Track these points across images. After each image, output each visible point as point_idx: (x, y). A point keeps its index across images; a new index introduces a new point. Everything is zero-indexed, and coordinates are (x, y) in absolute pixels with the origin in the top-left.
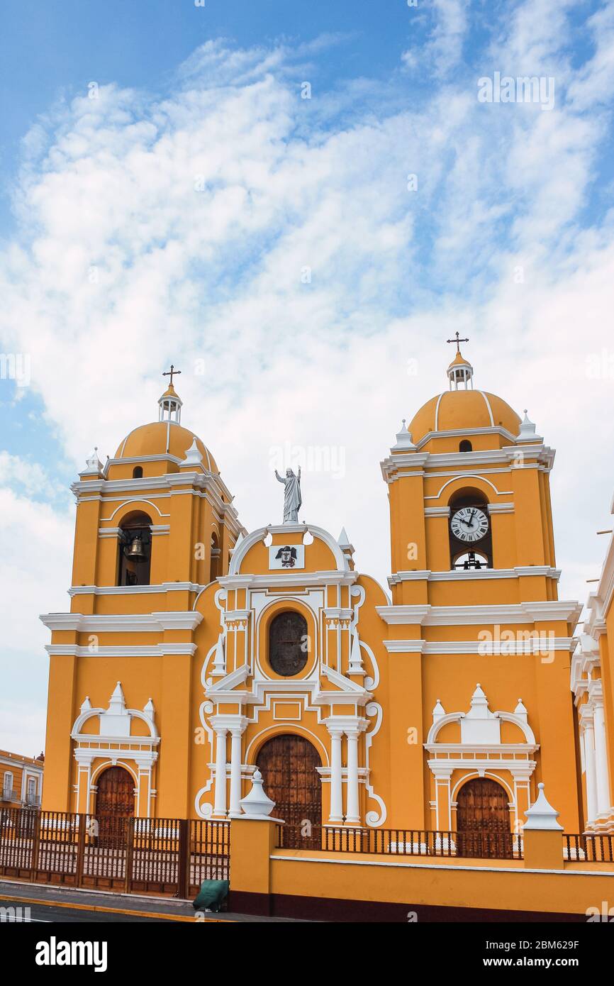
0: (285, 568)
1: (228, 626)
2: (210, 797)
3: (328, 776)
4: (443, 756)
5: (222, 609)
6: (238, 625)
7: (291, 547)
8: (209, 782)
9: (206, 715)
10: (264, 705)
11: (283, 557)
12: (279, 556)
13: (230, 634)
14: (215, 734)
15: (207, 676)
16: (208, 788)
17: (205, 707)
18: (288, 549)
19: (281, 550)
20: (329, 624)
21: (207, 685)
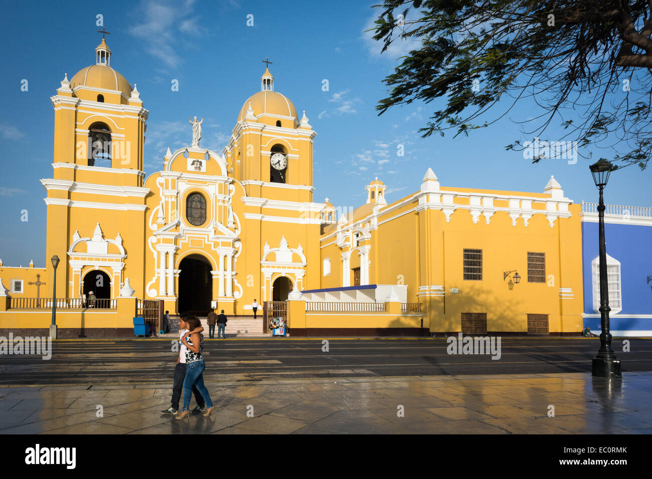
0: (196, 170)
1: (166, 197)
2: (156, 286)
3: (218, 275)
4: (268, 267)
5: (161, 188)
6: (171, 198)
7: (199, 160)
8: (154, 279)
9: (153, 244)
10: (185, 239)
11: (195, 165)
12: (193, 164)
13: (167, 202)
14: (159, 253)
15: (153, 223)
16: (154, 281)
17: (151, 240)
18: (198, 161)
19: (194, 161)
20: (219, 202)
21: (152, 227)
